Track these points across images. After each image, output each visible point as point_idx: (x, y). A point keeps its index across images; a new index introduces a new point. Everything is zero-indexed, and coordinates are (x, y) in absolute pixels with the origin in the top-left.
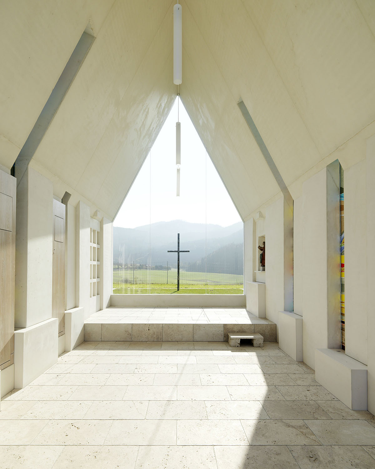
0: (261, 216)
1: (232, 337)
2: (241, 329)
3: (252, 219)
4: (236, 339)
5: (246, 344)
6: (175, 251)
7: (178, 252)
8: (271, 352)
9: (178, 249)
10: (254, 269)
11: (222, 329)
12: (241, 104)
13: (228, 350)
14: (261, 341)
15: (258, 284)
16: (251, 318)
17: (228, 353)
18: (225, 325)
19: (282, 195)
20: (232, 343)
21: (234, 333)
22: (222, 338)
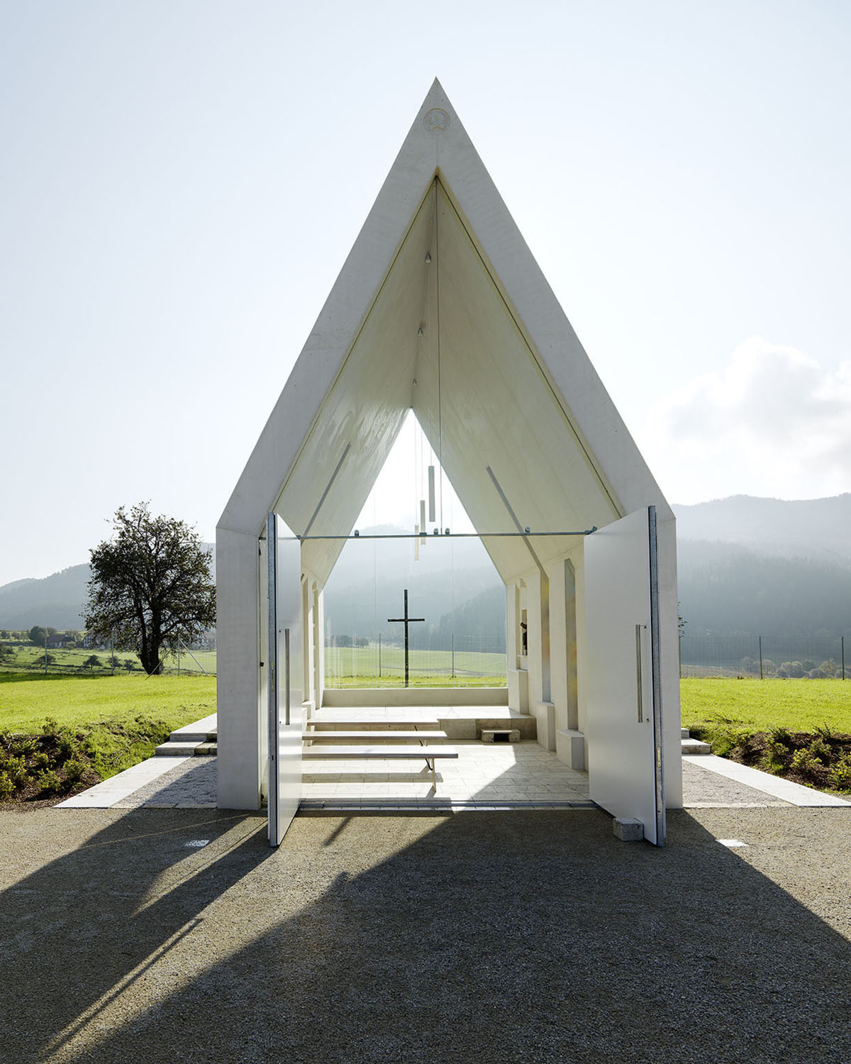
0: (523, 585)
1: (485, 731)
2: (496, 724)
3: (514, 586)
4: (491, 733)
5: (501, 739)
6: (400, 620)
7: (406, 620)
8: (527, 746)
9: (406, 616)
10: (518, 653)
11: (474, 725)
12: (489, 469)
13: (480, 744)
14: (518, 736)
15: (520, 673)
16: (511, 714)
17: (482, 746)
18: (477, 720)
19: (538, 570)
20: (484, 738)
21: (487, 728)
22: (474, 735)
